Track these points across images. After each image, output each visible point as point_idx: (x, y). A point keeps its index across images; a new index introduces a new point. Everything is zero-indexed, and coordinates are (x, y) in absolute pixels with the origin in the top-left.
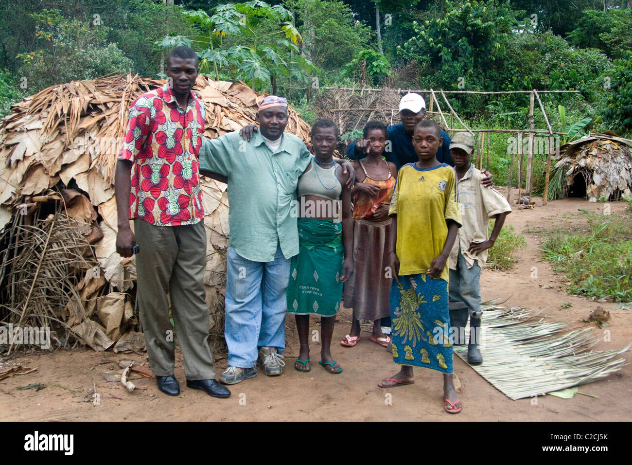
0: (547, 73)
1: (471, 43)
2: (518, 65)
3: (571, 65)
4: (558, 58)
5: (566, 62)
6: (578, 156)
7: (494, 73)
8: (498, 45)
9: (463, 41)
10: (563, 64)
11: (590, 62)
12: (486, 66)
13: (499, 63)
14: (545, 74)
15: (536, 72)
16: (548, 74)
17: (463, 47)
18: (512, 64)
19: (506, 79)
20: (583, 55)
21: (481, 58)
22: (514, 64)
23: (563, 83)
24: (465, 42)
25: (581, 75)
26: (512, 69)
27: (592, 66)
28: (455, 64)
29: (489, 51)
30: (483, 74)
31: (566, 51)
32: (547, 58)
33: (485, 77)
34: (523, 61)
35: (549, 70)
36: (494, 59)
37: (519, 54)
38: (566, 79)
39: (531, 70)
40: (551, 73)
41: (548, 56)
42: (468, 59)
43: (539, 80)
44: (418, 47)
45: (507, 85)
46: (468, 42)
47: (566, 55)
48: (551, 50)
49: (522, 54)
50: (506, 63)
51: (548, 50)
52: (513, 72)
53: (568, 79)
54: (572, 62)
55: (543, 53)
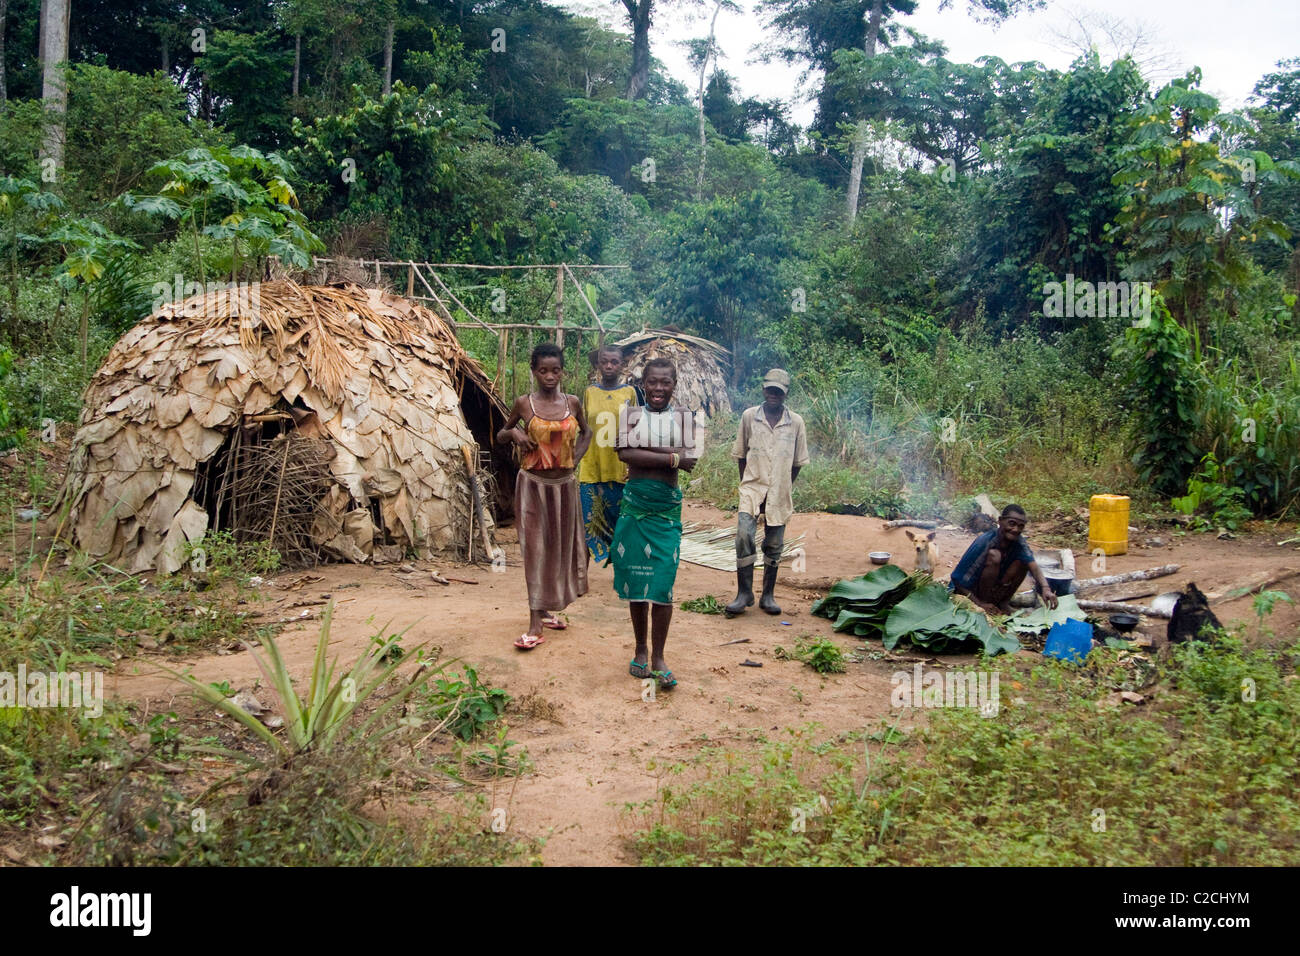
0: (527, 216)
1: (398, 161)
2: (479, 201)
3: (566, 204)
4: (544, 192)
5: (558, 199)
6: (631, 363)
7: (437, 215)
8: (445, 167)
9: (385, 158)
10: (553, 203)
11: (595, 200)
12: (423, 201)
13: (445, 198)
14: (524, 218)
15: (510, 215)
16: (529, 219)
17: (387, 169)
18: (467, 200)
19: (457, 226)
20: (582, 186)
21: (416, 189)
22: (472, 200)
23: (555, 234)
24: (390, 161)
25: (583, 221)
26: (468, 209)
27: (600, 207)
28: (373, 198)
29: (429, 176)
30: (418, 216)
31: (556, 179)
32: (527, 192)
33: (421, 219)
34: (486, 195)
35: (530, 212)
36: (437, 190)
37: (478, 183)
38: (560, 228)
39: (499, 209)
40: (534, 217)
41: (528, 188)
42: (394, 189)
43: (515, 229)
44: (303, 164)
45: (459, 236)
46: (395, 161)
47: (558, 188)
48: (532, 177)
49: (484, 184)
50: (457, 198)
51: (527, 176)
52: (469, 214)
53: (564, 228)
54: (567, 199)
55: (518, 182)
